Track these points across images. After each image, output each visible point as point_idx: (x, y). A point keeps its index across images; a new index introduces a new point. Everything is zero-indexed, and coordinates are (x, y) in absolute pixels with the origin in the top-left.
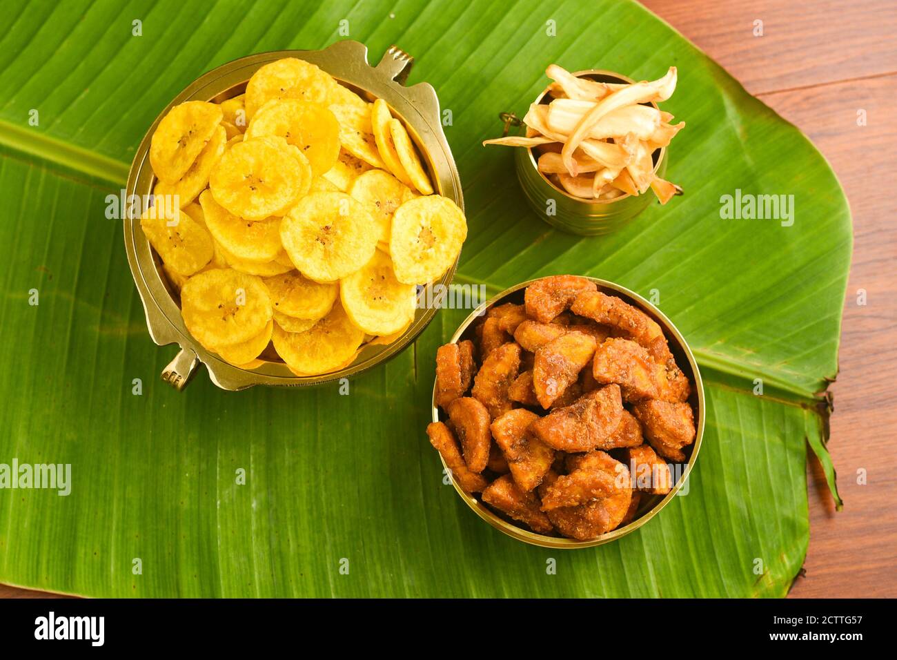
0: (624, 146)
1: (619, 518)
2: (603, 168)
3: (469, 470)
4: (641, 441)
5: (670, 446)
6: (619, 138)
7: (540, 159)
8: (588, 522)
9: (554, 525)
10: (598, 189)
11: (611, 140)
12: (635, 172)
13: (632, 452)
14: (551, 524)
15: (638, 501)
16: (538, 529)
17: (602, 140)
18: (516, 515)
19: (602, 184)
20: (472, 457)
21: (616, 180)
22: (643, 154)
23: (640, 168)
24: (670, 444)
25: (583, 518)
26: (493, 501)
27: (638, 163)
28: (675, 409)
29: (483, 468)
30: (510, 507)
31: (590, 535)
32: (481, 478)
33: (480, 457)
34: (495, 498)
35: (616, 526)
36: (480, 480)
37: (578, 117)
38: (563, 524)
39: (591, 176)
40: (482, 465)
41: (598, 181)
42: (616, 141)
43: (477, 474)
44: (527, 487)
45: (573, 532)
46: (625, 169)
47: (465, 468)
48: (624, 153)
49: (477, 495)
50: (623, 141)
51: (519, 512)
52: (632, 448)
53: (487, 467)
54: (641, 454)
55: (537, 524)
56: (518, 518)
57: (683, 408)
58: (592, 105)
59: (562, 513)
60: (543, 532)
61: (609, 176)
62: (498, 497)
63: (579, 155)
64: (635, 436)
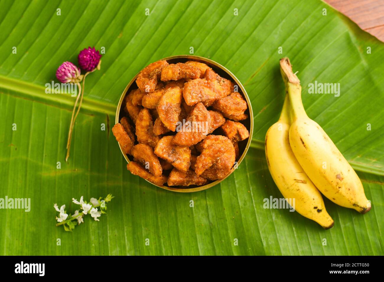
1: (233, 159)
3: (156, 177)
4: (224, 120)
5: (238, 115)
8: (221, 169)
9: (207, 179)
13: (223, 127)
14: (205, 179)
15: (238, 146)
16: (201, 184)
20: (154, 170)
25: (218, 169)
26: (174, 184)
29: (162, 172)
30: (183, 182)
31: (225, 174)
32: (163, 177)
33: (158, 168)
35: (234, 163)
36: (163, 178)
38: (210, 176)
40: (160, 171)
43: (160, 176)
44: (186, 169)
45: (217, 177)
49: (166, 184)
51: (188, 182)
52: (222, 125)
54: (228, 126)
55: (199, 182)
56: (189, 185)
57: (235, 95)
59: (207, 172)
60: (204, 184)
62: (175, 181)
64: (221, 120)
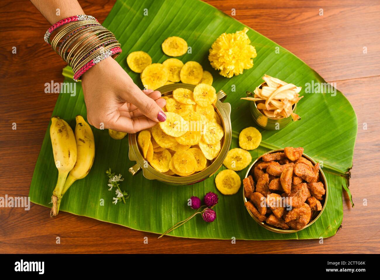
0: (284, 102)
1: (308, 220)
2: (277, 109)
3: (261, 215)
4: (310, 196)
7: (258, 105)
8: (300, 223)
9: (289, 226)
10: (275, 115)
12: (286, 110)
14: (288, 226)
18: (277, 226)
19: (276, 113)
20: (262, 210)
21: (281, 112)
22: (289, 105)
25: (299, 223)
26: (270, 223)
27: (287, 107)
30: (275, 223)
31: (302, 227)
32: (265, 216)
33: (264, 210)
35: (308, 223)
37: (271, 92)
38: (293, 225)
39: (273, 111)
40: (265, 212)
41: (275, 112)
42: (281, 100)
44: (279, 216)
45: (296, 227)
46: (284, 109)
48: (283, 104)
49: (265, 222)
51: (278, 224)
52: (308, 198)
55: (284, 227)
57: (320, 184)
58: (275, 89)
59: (292, 222)
60: (287, 229)
61: (279, 111)
62: (271, 221)
63: (270, 104)
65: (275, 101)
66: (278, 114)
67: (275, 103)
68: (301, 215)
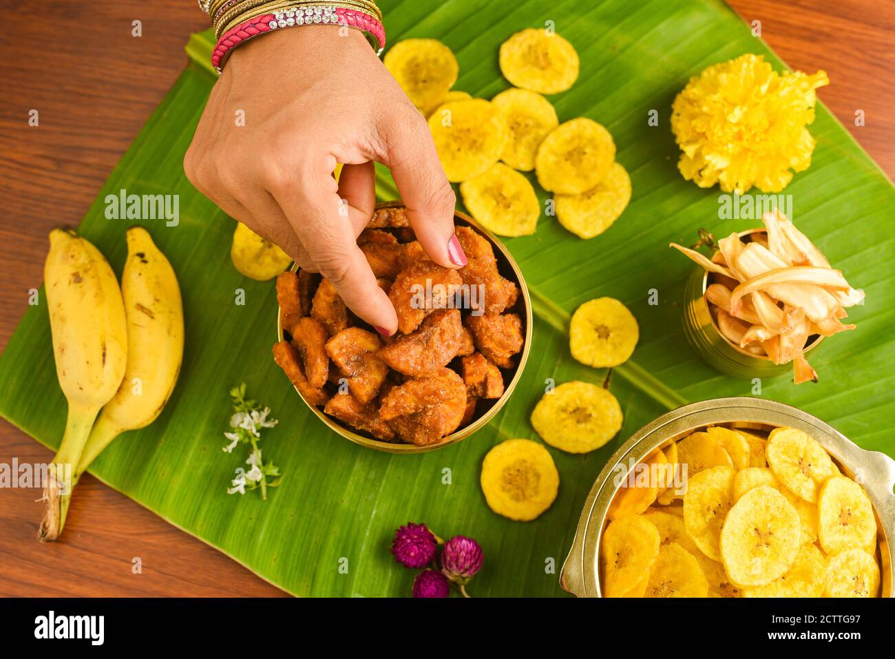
0: (789, 316)
1: (456, 422)
2: (760, 325)
3: (309, 386)
4: (472, 350)
5: (499, 355)
6: (790, 306)
7: (711, 286)
8: (425, 428)
9: (396, 433)
10: (747, 341)
11: (781, 305)
12: (785, 342)
13: (465, 360)
14: (392, 431)
15: (474, 405)
16: (381, 437)
17: (773, 300)
18: (359, 425)
19: (753, 338)
20: (312, 372)
21: (767, 341)
22: (802, 331)
23: (792, 341)
24: (499, 354)
25: (421, 425)
26: (335, 413)
27: (792, 336)
28: (505, 321)
29: (324, 383)
30: (351, 418)
31: (429, 440)
32: (322, 392)
33: (320, 373)
34: (336, 410)
35: (454, 429)
36: (321, 394)
37: (765, 268)
38: (403, 431)
39: (747, 325)
40: (322, 380)
41: (751, 334)
42: (786, 308)
43: (318, 388)
44: (365, 399)
45: (413, 438)
46: (779, 336)
47: (306, 383)
48: (785, 321)
49: (321, 408)
50: (791, 312)
51: (360, 422)
52: (464, 356)
53: (327, 382)
54: (472, 362)
55: (379, 432)
56: (360, 428)
57: (512, 320)
58: (784, 265)
59: (401, 421)
60: (386, 440)
61: (762, 334)
62: (338, 410)
63: (747, 301)
64: (468, 347)
65: (766, 299)
66: (756, 343)
67: (761, 305)
68: (429, 402)
